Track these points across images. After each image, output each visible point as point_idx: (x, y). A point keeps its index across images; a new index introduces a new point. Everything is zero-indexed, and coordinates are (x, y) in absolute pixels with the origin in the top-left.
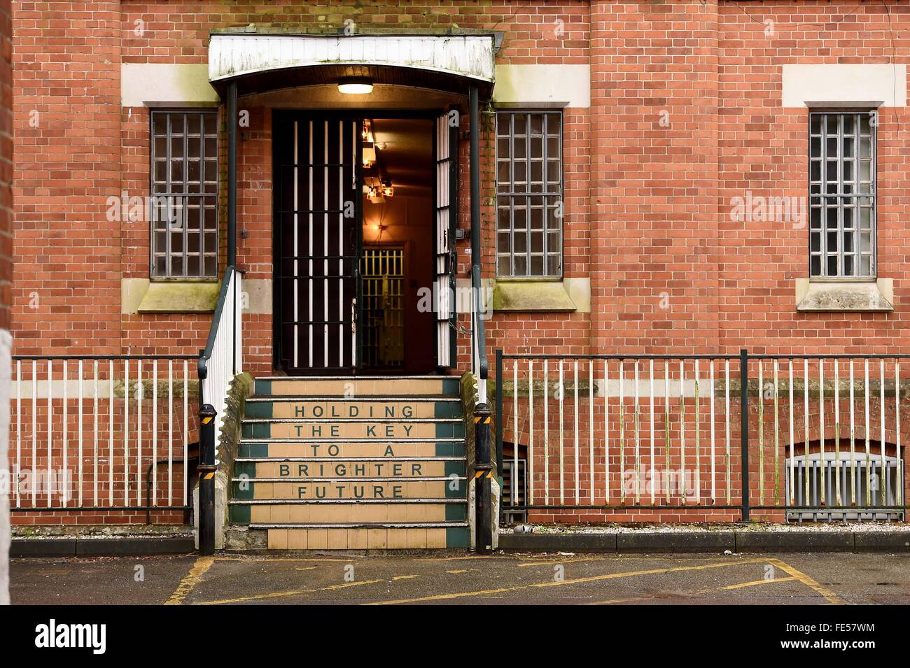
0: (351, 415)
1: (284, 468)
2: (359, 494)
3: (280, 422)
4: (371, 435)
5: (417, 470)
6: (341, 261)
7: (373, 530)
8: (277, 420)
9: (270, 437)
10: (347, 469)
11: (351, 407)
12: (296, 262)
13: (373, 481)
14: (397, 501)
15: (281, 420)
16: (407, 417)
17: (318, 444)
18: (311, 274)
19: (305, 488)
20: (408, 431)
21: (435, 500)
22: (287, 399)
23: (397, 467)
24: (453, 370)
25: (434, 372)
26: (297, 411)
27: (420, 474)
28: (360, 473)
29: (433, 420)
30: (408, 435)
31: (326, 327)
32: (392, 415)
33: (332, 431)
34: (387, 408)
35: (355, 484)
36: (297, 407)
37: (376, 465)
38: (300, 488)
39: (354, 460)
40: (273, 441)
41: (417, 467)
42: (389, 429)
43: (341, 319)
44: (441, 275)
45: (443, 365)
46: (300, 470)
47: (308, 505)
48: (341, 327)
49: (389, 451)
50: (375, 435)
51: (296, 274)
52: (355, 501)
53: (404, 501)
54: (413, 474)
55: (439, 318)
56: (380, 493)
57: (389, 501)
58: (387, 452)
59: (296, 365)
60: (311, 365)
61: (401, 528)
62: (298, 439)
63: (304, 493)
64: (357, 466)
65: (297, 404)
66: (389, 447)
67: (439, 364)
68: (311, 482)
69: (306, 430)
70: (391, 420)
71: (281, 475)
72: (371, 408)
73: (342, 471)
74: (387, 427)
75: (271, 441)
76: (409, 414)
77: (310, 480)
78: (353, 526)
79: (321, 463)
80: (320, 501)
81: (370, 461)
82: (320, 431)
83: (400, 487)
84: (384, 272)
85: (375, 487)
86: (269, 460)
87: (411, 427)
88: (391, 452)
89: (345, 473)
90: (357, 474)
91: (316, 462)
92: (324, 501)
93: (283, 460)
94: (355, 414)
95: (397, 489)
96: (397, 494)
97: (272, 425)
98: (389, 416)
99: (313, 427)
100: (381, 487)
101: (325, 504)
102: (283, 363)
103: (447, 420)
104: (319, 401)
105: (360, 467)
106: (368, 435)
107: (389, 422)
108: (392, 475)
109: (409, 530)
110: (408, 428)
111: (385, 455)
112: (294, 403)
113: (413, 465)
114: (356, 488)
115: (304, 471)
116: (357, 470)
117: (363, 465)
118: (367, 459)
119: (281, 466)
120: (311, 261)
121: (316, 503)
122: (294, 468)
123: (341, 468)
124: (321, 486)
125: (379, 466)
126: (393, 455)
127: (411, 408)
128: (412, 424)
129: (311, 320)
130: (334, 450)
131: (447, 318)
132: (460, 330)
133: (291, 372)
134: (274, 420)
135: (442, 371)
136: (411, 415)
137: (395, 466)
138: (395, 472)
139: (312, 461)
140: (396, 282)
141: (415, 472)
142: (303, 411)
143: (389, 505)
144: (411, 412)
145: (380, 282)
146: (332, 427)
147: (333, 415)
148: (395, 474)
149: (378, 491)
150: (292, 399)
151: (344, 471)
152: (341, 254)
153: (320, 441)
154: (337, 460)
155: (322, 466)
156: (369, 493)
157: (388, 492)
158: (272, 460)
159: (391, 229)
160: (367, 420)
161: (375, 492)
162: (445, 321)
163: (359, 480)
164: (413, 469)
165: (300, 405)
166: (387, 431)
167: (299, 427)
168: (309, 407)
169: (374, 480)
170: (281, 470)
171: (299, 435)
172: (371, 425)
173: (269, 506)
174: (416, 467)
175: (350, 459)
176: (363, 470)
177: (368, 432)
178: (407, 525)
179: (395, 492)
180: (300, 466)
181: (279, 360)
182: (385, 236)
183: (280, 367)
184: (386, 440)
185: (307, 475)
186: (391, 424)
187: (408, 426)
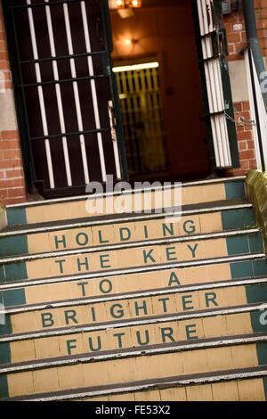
0: (122, 239)
1: (47, 317)
2: (143, 340)
3: (37, 258)
4: (149, 261)
5: (212, 300)
6: (90, 59)
7: (167, 390)
8: (33, 257)
9: (27, 278)
10: (124, 308)
11: (121, 230)
12: (37, 65)
13: (158, 322)
14: (193, 346)
15: (38, 256)
16: (189, 234)
17: (85, 281)
18: (57, 78)
19: (75, 341)
20: (193, 251)
21: (241, 340)
22: (43, 229)
23: (186, 300)
24: (235, 170)
25: (213, 175)
26: (57, 242)
27: (216, 305)
28: (141, 312)
29: (222, 234)
30: (194, 256)
31: (82, 137)
32: (172, 233)
33: (102, 262)
34: (164, 226)
35: (137, 328)
36: (56, 237)
37: (160, 300)
38: (68, 342)
39: (132, 296)
40: (30, 283)
41: (212, 296)
42: (170, 251)
43: (98, 126)
44: (209, 59)
45: (223, 165)
46: (67, 318)
47: (80, 365)
48: (99, 135)
49: (174, 279)
50: (154, 261)
51: (39, 80)
52: (139, 353)
53: (202, 345)
54: (208, 306)
55: (211, 112)
56: (169, 336)
57: (182, 347)
58: (171, 281)
59: (52, 186)
60: (70, 183)
61: (203, 383)
62: (61, 278)
63: (75, 347)
64: (136, 303)
65: (57, 233)
66: (173, 274)
67: (218, 165)
68: (81, 332)
69: (70, 265)
70: (171, 240)
71: (44, 326)
72: (145, 227)
73: (118, 312)
74: (167, 249)
75: (28, 283)
76: (192, 229)
77: (79, 330)
78: (141, 387)
79: (91, 306)
80: (95, 358)
81: (151, 295)
82: (86, 263)
83: (194, 325)
84: (140, 88)
85: (163, 330)
86: (27, 309)
87: (196, 245)
88: (177, 280)
89: (122, 315)
90: (137, 314)
91: (85, 304)
92: (100, 357)
93: (44, 307)
94: (127, 237)
95: (190, 329)
96: (191, 335)
97: (27, 263)
98: (168, 235)
99: (78, 260)
100: (170, 329)
101: (101, 360)
102: (37, 185)
103: (240, 232)
104: (82, 226)
105: (140, 304)
106: (146, 262)
107: (169, 243)
108: (181, 310)
109: (214, 385)
110: (193, 248)
111: (170, 284)
112: (51, 233)
113: (206, 295)
114: (138, 333)
115: (72, 317)
116: (137, 308)
117: (144, 302)
118: (148, 294)
119: (43, 315)
120: (55, 63)
121: (91, 361)
122: (58, 316)
123: (117, 309)
124: (94, 336)
125: (164, 300)
126: (179, 283)
127: (192, 222)
128: (197, 242)
129: (63, 131)
130: (106, 286)
131: (221, 110)
132: (238, 121)
133: (48, 194)
134: (29, 257)
135: (223, 172)
136: (194, 230)
137: (183, 298)
138: (184, 306)
139: (80, 304)
140: (152, 97)
141: (210, 302)
142: (64, 241)
143: (184, 353)
144: (194, 227)
145: (138, 99)
146: (101, 257)
147: (101, 242)
148: (185, 308)
149: (167, 333)
150: (49, 228)
151: (122, 312)
152: (89, 50)
153: (88, 276)
154: (111, 298)
155: (93, 309)
156: (155, 338)
157: (180, 335)
158: (30, 308)
159: (143, 42)
160: (142, 244)
161: (164, 335)
162: (219, 114)
163: (142, 322)
164: (207, 300)
165: (59, 234)
166: (168, 254)
167: (60, 262)
168: (71, 235)
169: (160, 320)
170: (44, 320)
171: (62, 272)
172: (148, 249)
173: (30, 373)
174: (210, 297)
175: (127, 296)
176: (144, 307)
177: (145, 257)
178: (211, 379)
179: (188, 332)
180: (66, 312)
181: (32, 182)
182: (138, 49)
183: (35, 189)
184: (169, 266)
185: (76, 322)
186: (172, 245)
187: (192, 245)
